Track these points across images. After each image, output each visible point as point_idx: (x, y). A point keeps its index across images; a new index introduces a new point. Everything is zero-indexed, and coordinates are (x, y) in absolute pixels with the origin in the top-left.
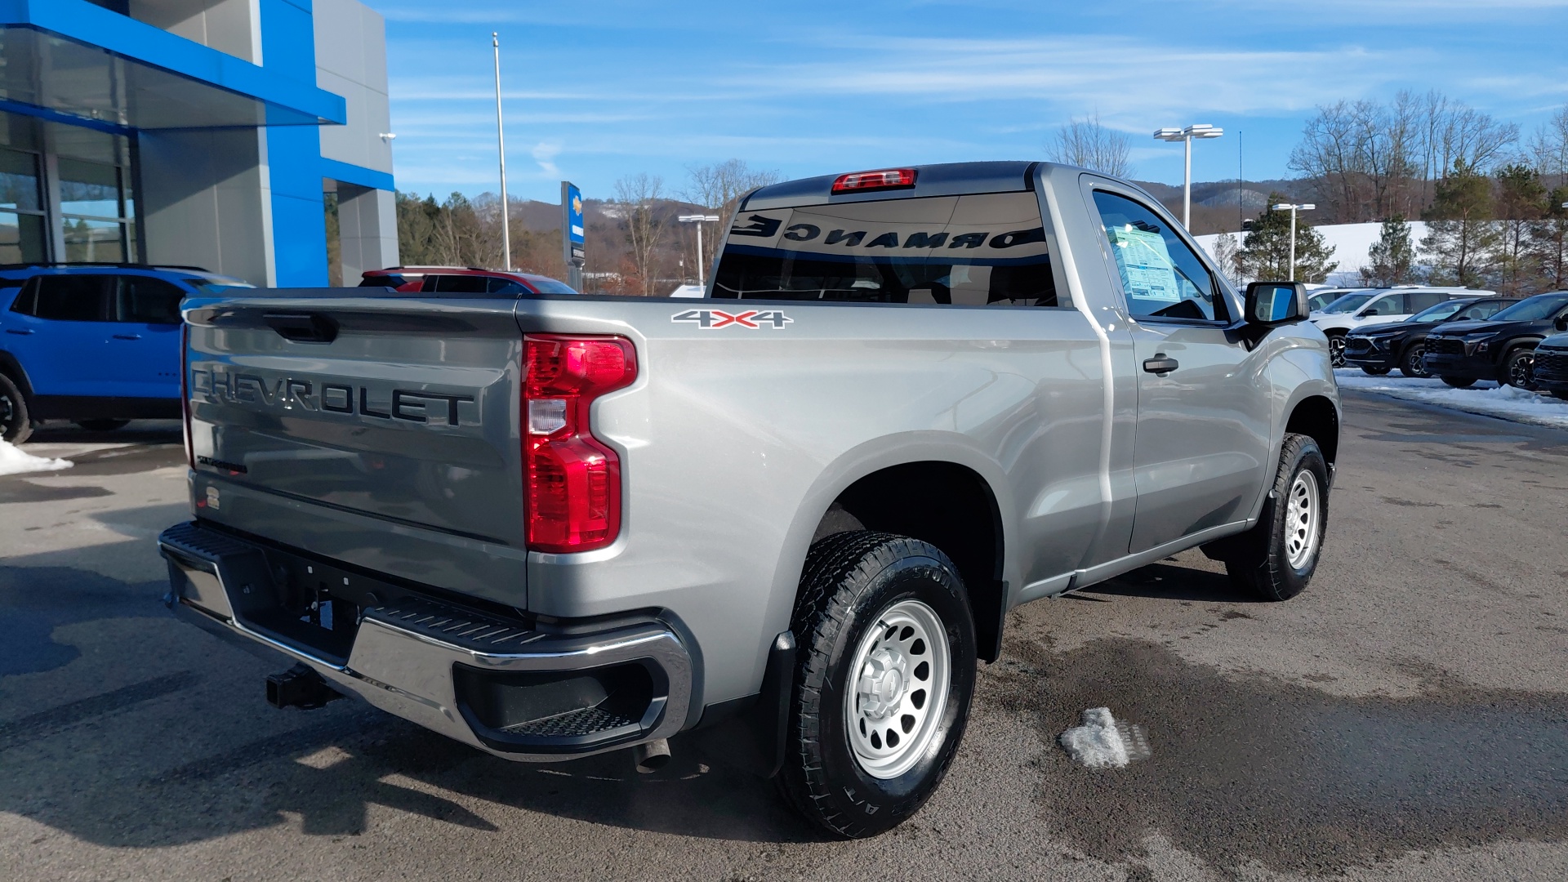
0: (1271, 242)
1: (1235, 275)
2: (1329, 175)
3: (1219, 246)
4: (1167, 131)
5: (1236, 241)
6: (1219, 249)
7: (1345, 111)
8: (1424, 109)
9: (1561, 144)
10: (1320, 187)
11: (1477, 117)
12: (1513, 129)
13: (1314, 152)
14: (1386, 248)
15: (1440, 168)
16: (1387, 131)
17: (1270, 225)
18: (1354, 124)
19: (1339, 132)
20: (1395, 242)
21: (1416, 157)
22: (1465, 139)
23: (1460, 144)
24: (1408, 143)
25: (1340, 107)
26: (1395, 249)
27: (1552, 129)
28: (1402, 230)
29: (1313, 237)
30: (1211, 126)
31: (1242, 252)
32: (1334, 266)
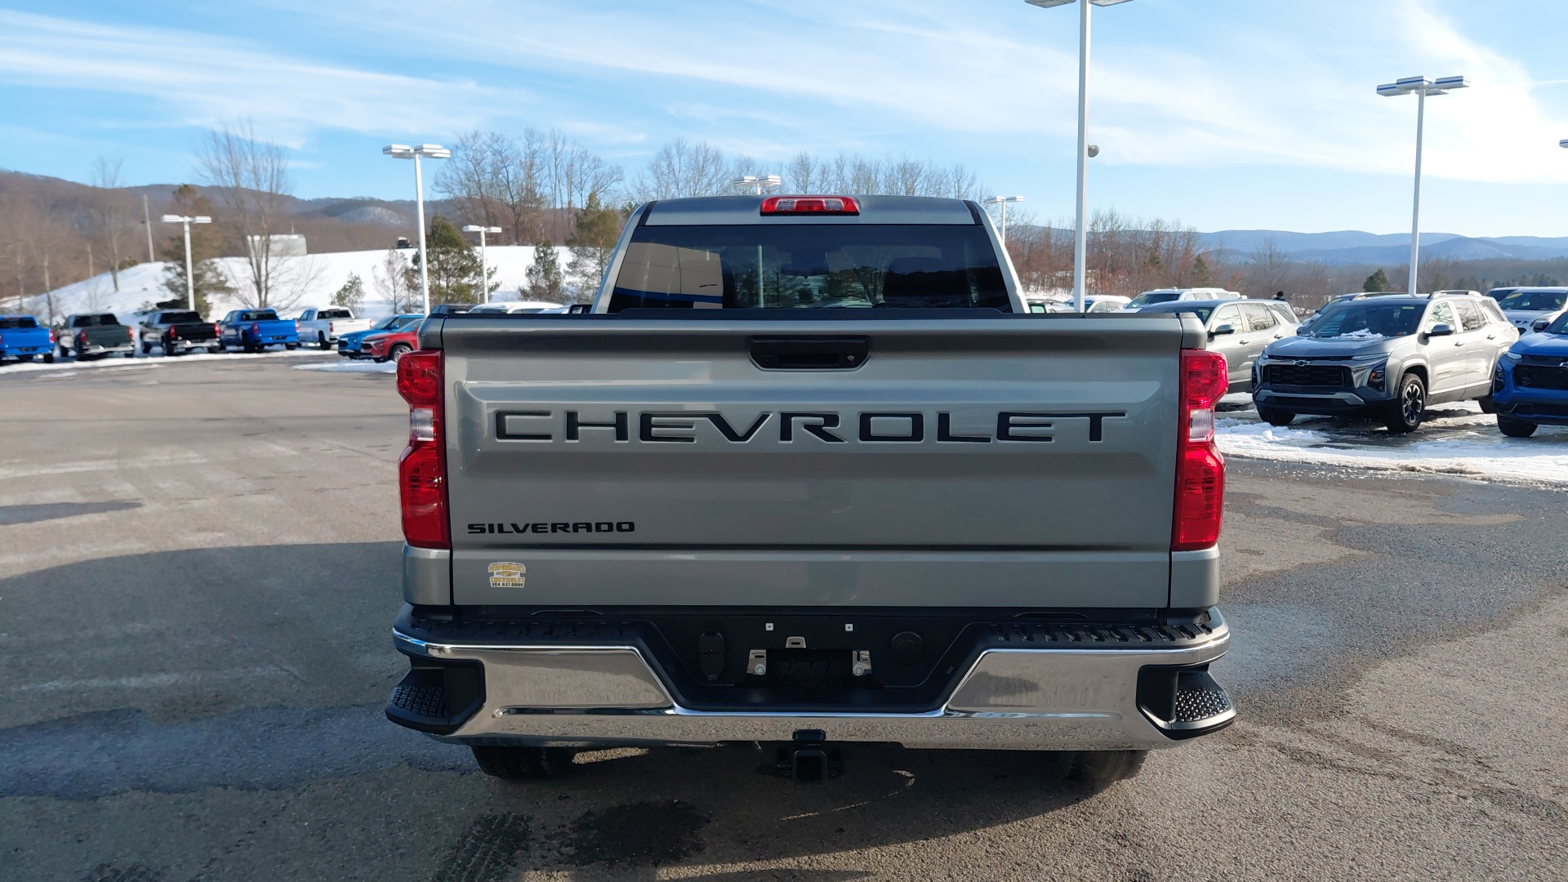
0: (439, 261)
1: (407, 292)
2: (470, 198)
3: (390, 263)
4: (397, 148)
5: (406, 259)
6: (390, 266)
7: (480, 140)
8: (548, 144)
9: (656, 186)
10: (463, 210)
11: (591, 157)
12: (619, 170)
13: (455, 177)
14: (540, 271)
15: (566, 199)
16: (518, 161)
17: (436, 244)
18: (489, 153)
19: (477, 160)
20: (546, 265)
21: (544, 189)
22: (583, 176)
23: (579, 180)
24: (537, 175)
25: (475, 136)
26: (547, 272)
27: (648, 173)
28: (552, 254)
29: (476, 257)
30: (440, 147)
31: (412, 270)
32: (497, 286)
